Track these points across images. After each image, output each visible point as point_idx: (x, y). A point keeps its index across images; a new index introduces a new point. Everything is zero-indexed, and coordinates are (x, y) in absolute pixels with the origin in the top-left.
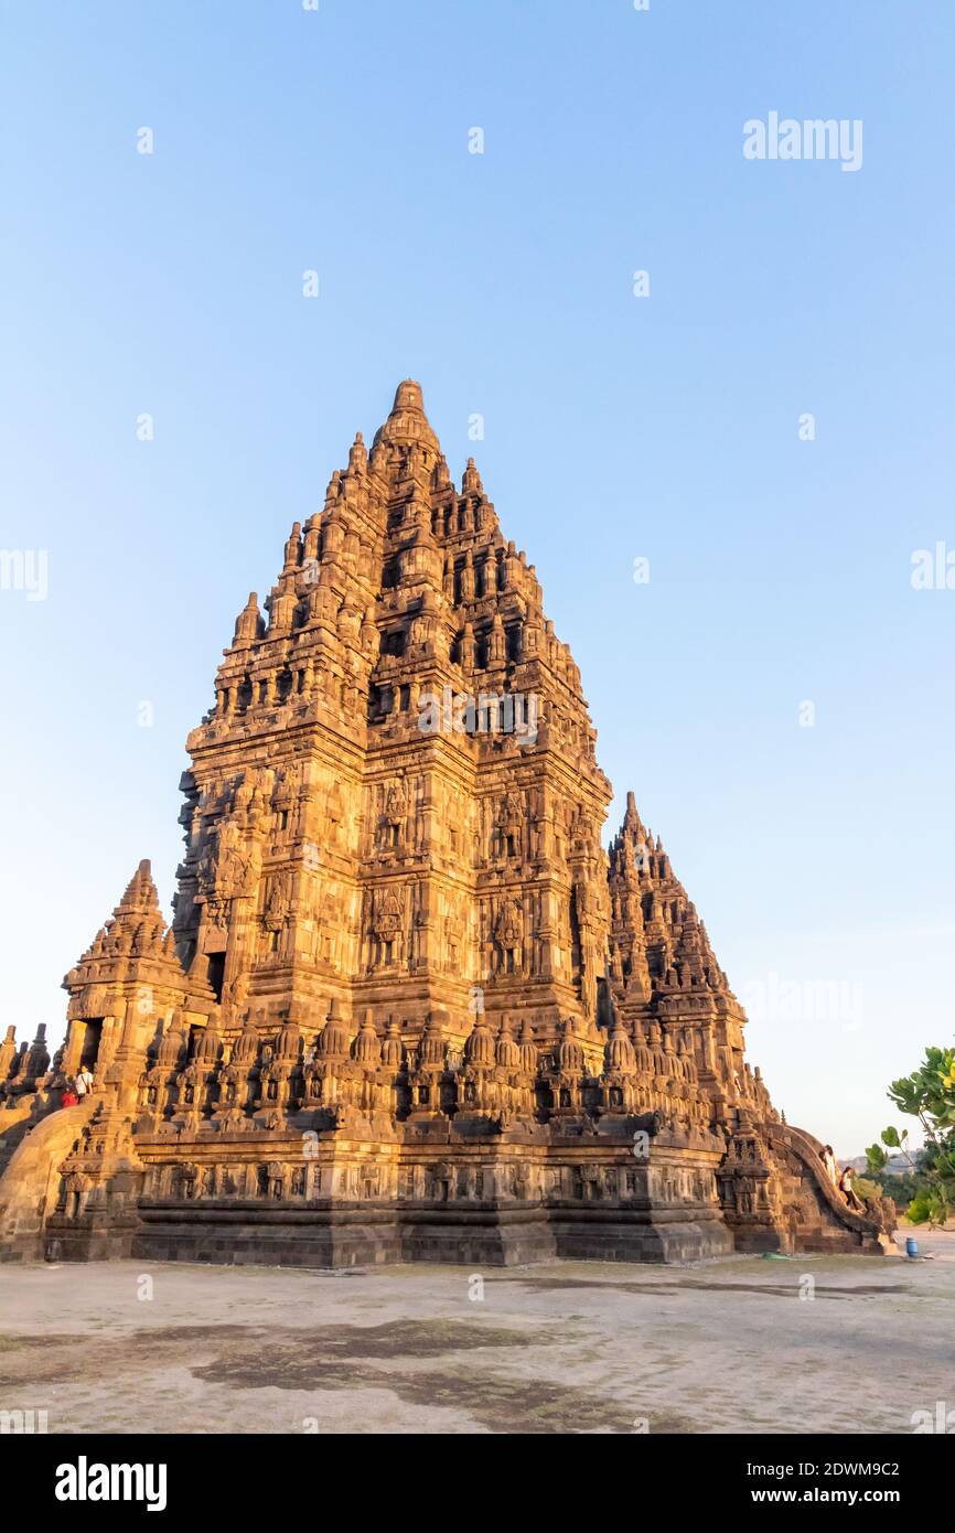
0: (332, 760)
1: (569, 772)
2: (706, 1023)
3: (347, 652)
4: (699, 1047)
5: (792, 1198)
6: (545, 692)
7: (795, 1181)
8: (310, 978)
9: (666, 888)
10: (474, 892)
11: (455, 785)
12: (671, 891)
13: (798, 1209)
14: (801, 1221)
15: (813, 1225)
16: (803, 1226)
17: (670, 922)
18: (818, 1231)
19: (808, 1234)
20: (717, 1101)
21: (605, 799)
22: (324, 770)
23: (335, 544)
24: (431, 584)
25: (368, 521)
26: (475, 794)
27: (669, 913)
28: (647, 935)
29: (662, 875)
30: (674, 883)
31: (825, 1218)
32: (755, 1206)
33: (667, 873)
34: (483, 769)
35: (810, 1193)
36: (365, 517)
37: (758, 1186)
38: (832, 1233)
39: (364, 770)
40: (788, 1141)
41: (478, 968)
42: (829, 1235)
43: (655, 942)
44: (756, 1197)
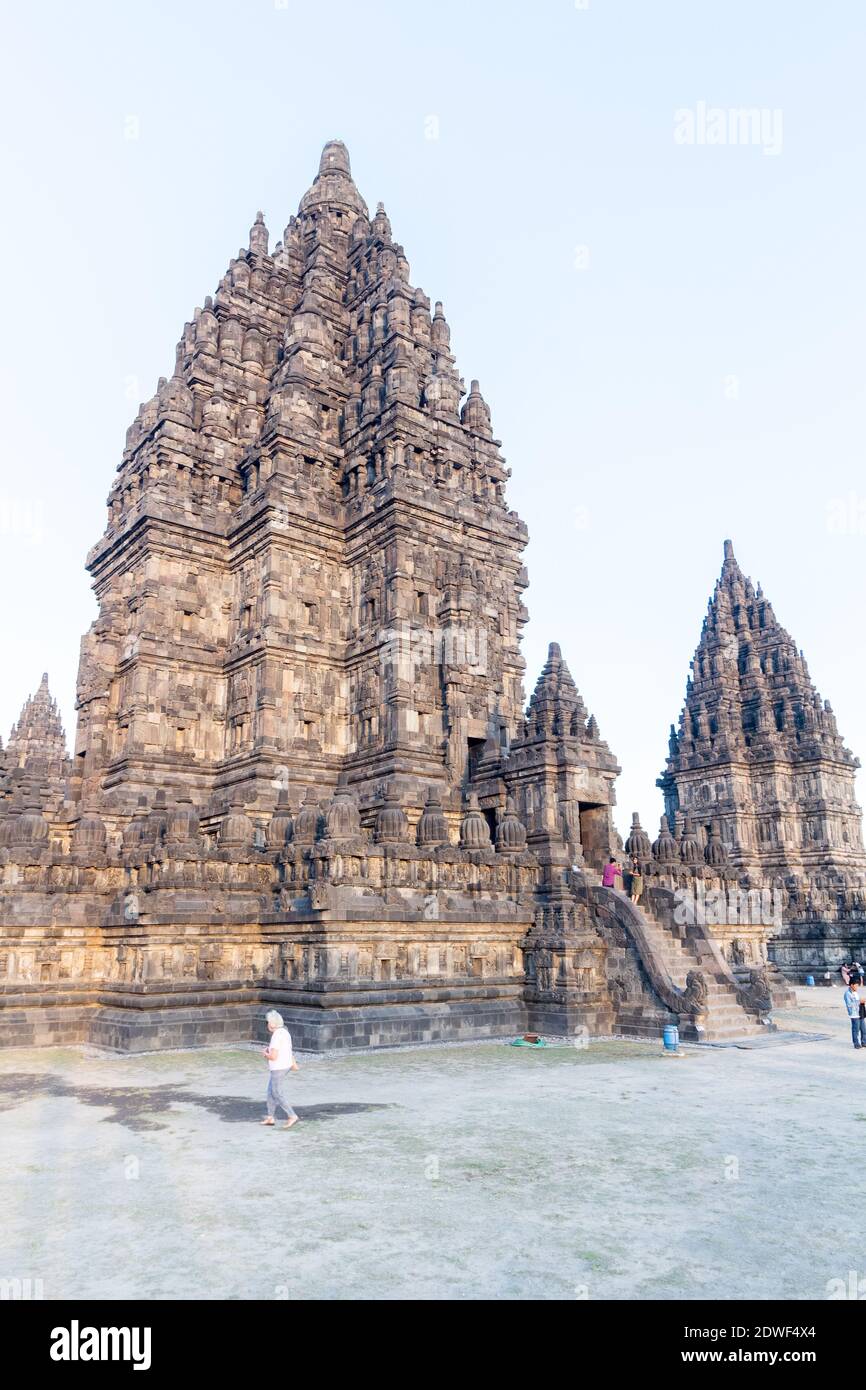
0: (179, 552)
1: (440, 520)
2: (542, 777)
3: (209, 441)
4: (538, 804)
5: (613, 973)
6: (404, 436)
7: (619, 953)
8: (152, 768)
9: (767, 636)
10: (343, 664)
11: (313, 556)
12: (772, 640)
13: (622, 985)
14: (624, 999)
15: (636, 1004)
16: (626, 1004)
17: (771, 673)
18: (639, 1010)
19: (630, 1014)
20: (546, 865)
21: (515, 545)
22: (172, 563)
23: (204, 334)
24: (307, 351)
25: (266, 302)
26: (347, 563)
27: (769, 664)
28: (742, 690)
29: (762, 624)
30: (776, 631)
31: (647, 996)
32: (553, 982)
33: (767, 621)
34: (349, 534)
35: (634, 966)
36: (260, 299)
37: (557, 961)
38: (652, 1013)
39: (229, 557)
40: (612, 906)
41: (349, 742)
42: (650, 1015)
43: (750, 697)
44: (555, 972)
